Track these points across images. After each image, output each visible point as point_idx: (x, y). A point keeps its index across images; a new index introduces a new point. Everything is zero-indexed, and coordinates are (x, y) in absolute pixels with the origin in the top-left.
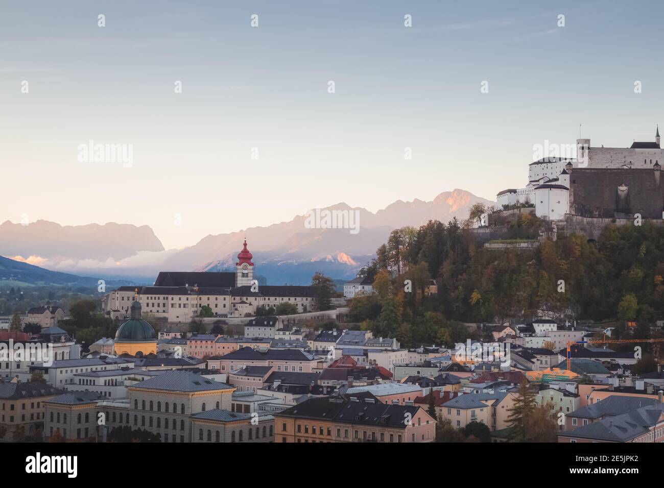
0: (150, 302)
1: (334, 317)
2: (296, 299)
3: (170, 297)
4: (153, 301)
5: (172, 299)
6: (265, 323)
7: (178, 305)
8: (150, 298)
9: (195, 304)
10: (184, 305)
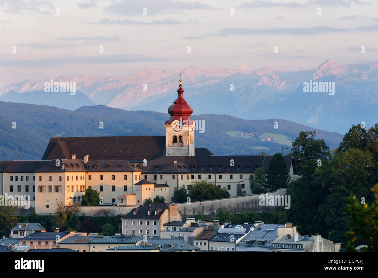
2: (241, 177)
3: (37, 175)
5: (40, 179)
6: (149, 213)
7: (47, 189)
8: (14, 178)
9: (77, 186)
10: (57, 188)
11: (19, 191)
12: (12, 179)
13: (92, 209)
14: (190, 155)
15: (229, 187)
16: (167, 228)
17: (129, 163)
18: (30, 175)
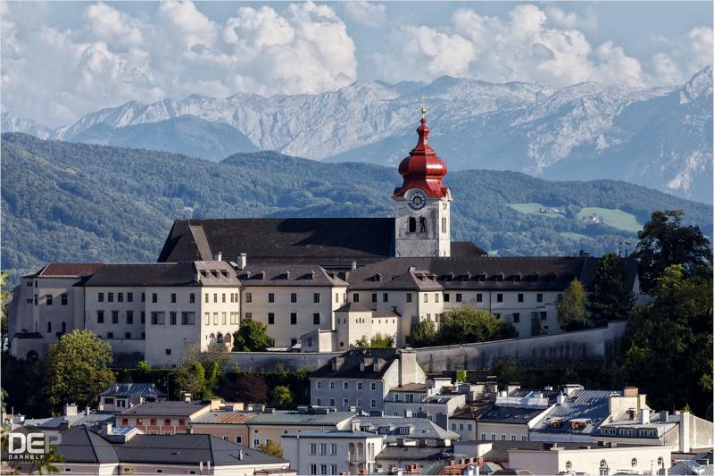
0: (108, 307)
1: (600, 349)
2: (540, 298)
3: (149, 292)
4: (116, 305)
5: (155, 299)
7: (168, 318)
8: (106, 297)
9: (224, 313)
10: (185, 315)
11: (115, 320)
12: (101, 297)
13: (252, 358)
14: (442, 255)
15: (516, 317)
16: (397, 396)
17: (324, 270)
18: (136, 291)
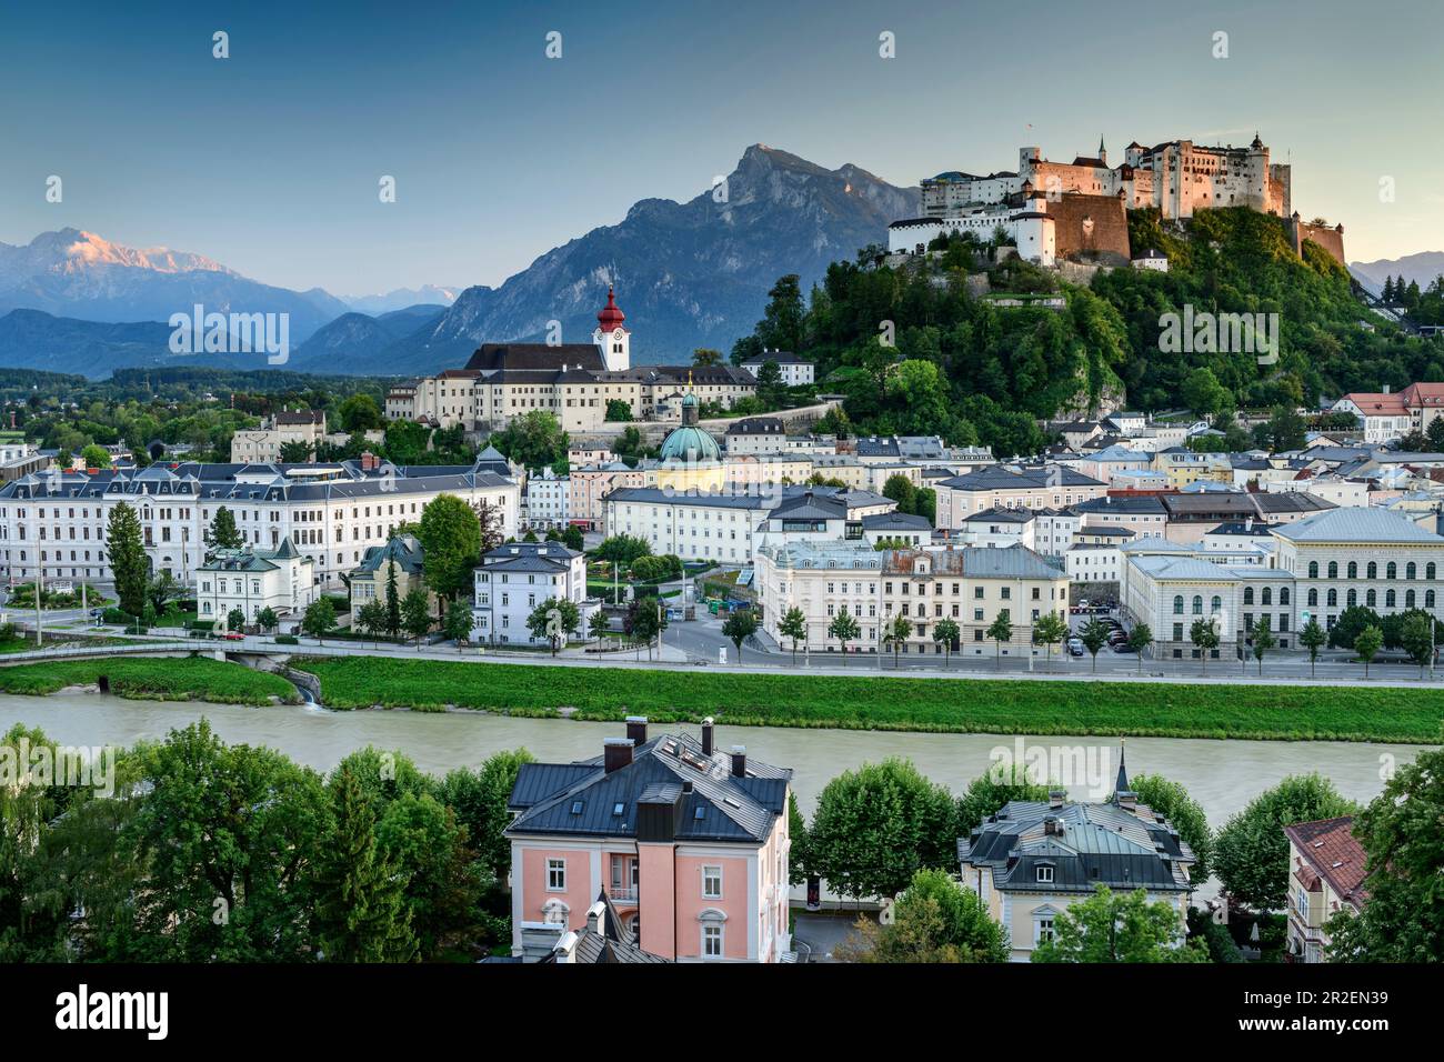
0: (518, 397)
3: (563, 387)
4: (523, 395)
5: (569, 391)
7: (579, 403)
11: (523, 404)
12: (514, 391)
